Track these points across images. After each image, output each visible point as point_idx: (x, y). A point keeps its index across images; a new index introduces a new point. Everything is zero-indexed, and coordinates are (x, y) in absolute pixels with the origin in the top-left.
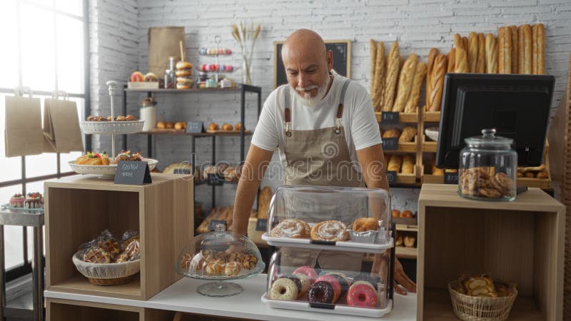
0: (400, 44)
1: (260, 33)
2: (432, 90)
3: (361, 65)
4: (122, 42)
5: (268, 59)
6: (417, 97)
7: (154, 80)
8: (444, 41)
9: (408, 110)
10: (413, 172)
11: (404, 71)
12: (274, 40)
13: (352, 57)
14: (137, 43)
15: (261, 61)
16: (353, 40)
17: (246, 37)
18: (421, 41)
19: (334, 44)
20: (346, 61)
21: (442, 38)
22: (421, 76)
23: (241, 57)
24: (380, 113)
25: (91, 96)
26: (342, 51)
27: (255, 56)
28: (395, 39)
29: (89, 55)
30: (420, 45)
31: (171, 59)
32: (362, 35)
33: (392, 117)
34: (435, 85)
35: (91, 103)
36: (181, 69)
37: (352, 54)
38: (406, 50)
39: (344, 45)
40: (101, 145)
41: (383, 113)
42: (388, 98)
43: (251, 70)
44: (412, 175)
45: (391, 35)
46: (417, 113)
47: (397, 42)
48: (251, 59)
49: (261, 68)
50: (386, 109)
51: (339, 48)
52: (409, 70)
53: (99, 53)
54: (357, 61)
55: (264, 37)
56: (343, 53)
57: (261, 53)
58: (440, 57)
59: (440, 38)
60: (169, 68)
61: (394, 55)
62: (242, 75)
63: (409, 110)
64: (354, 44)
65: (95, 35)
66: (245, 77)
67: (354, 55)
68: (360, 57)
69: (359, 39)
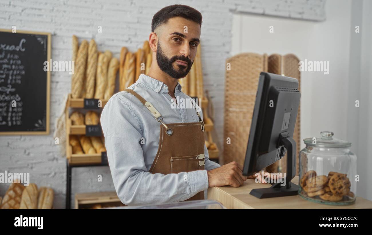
0: (96, 41)
2: (126, 81)
6: (113, 87)
8: (131, 42)
11: (100, 64)
13: (52, 48)
16: (52, 32)
18: (113, 40)
19: (34, 35)
21: (130, 39)
24: (83, 100)
26: (42, 43)
28: (91, 36)
30: (112, 43)
32: (61, 29)
33: (93, 103)
34: (128, 77)
38: (101, 47)
39: (45, 37)
41: (86, 100)
45: (87, 33)
47: (93, 38)
50: (89, 96)
51: (39, 39)
52: (103, 63)
54: (57, 52)
56: (43, 44)
58: (131, 55)
59: (127, 39)
61: (93, 51)
63: (107, 97)
64: (54, 37)
67: (54, 47)
68: (60, 49)
69: (58, 32)
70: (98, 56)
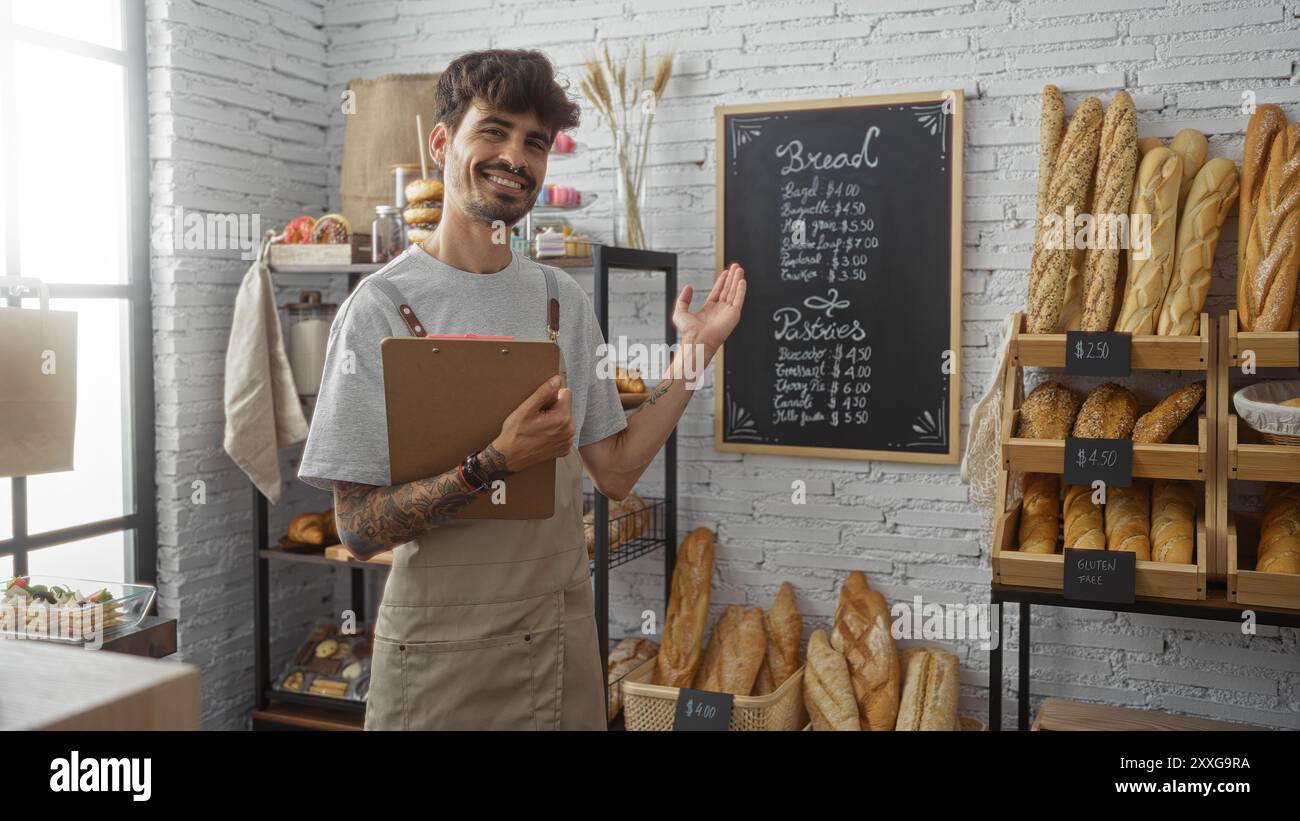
0: (1136, 95)
1: (670, 84)
2: (1262, 255)
3: (1002, 175)
4: (268, 125)
5: (700, 164)
6: (1203, 281)
7: (342, 236)
9: (1171, 325)
10: (1194, 561)
12: (718, 101)
13: (968, 145)
14: (323, 128)
15: (677, 169)
16: (972, 91)
17: (629, 95)
18: (1215, 83)
19: (907, 106)
20: (948, 162)
21: (1294, 69)
22: (1219, 207)
23: (610, 161)
24: (1063, 338)
25: (155, 288)
26: (933, 131)
27: (655, 157)
28: (1118, 83)
29: (145, 165)
30: (1208, 97)
31: (399, 172)
32: (1001, 72)
33: (1106, 350)
34: (1274, 237)
35: (155, 312)
36: (420, 202)
37: (967, 135)
38: (1157, 117)
39: (940, 109)
40: (182, 440)
41: (1074, 337)
42: (1096, 285)
43: (642, 201)
44: (1192, 569)
45: (1103, 70)
46: (1205, 338)
47: (1126, 90)
48: (642, 167)
49: (676, 191)
50: (1092, 321)
51: (922, 118)
52: (1161, 184)
53: (176, 160)
54: (986, 160)
55: (684, 96)
56: (938, 134)
57: (674, 144)
60: (389, 200)
61: (1118, 138)
62: (615, 216)
63: (1173, 325)
64: (976, 104)
65: (163, 105)
66: (623, 221)
67: (974, 140)
68: (1000, 146)
69: (992, 87)
70: (1140, 156)
